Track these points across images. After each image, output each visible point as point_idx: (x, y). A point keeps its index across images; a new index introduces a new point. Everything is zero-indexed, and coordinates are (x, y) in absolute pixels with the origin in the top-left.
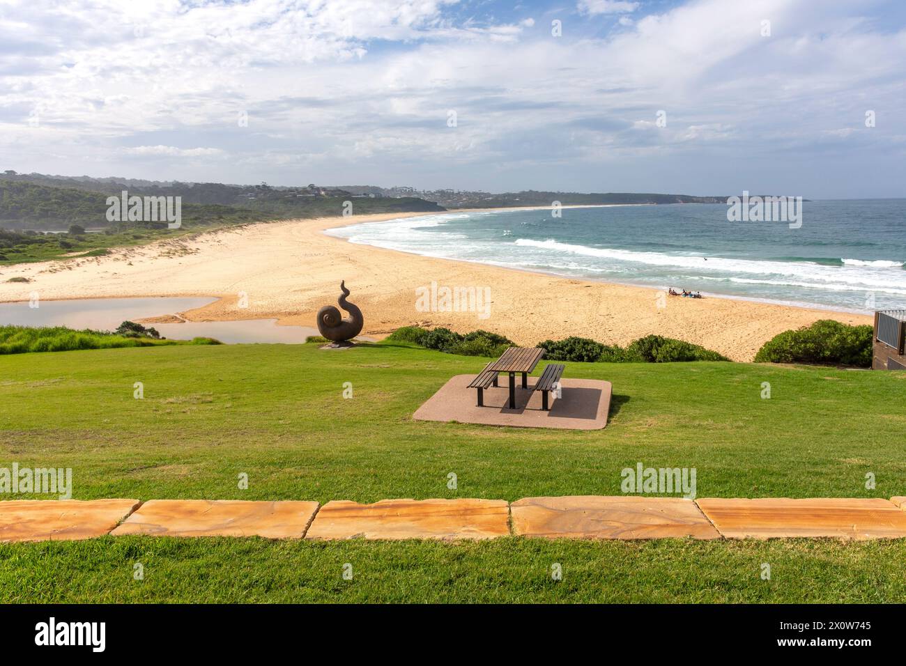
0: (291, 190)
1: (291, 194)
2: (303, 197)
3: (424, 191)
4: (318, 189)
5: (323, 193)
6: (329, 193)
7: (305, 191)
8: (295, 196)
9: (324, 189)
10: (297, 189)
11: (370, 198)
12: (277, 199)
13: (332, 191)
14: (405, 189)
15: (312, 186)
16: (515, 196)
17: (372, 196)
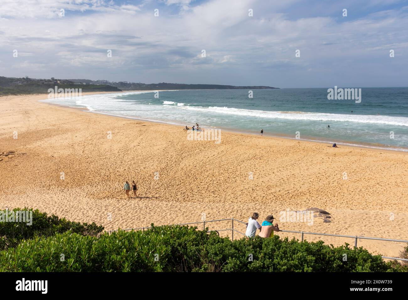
0: (41, 80)
1: (41, 82)
2: (48, 84)
3: (113, 82)
4: (56, 80)
5: (59, 82)
6: (62, 82)
7: (49, 81)
8: (43, 83)
9: (59, 80)
10: (45, 80)
11: (84, 85)
12: (33, 85)
13: (64, 81)
14: (103, 81)
15: (53, 79)
16: (156, 85)
17: (85, 84)
